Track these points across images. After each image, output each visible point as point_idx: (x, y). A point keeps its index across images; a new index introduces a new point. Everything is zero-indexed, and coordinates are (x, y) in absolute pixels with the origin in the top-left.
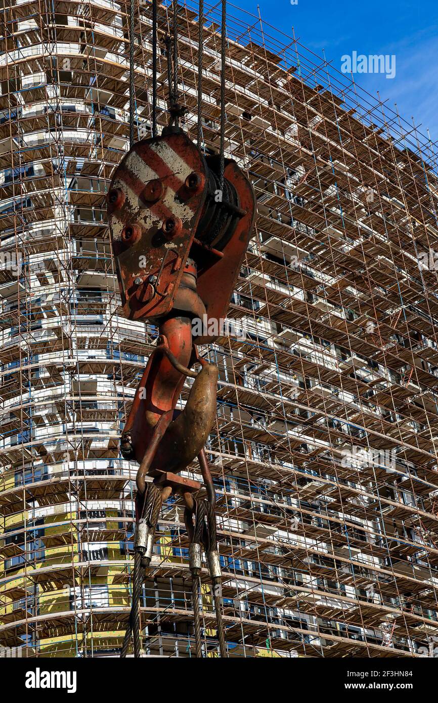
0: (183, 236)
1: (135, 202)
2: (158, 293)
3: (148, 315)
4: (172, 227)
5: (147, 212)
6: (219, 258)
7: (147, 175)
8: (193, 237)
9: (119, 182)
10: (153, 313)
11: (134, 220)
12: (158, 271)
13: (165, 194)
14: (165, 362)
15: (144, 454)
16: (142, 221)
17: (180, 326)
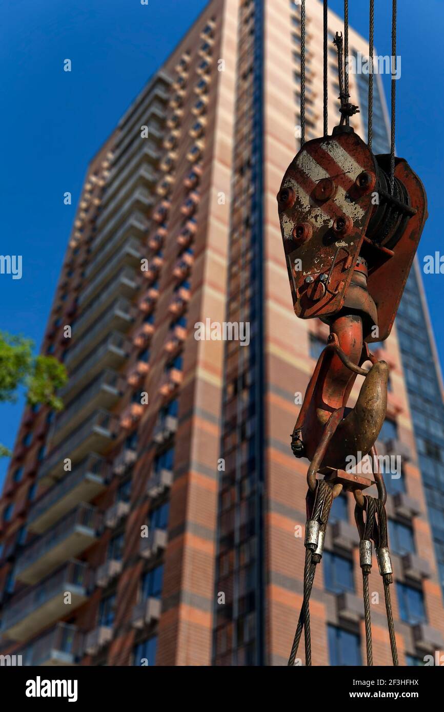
0: (354, 234)
1: (306, 201)
2: (329, 291)
3: (319, 313)
4: (342, 226)
5: (318, 211)
6: (389, 256)
7: (318, 174)
8: (363, 236)
9: (290, 181)
10: (324, 311)
11: (305, 219)
12: (329, 270)
13: (335, 193)
14: (336, 360)
15: (314, 451)
16: (313, 220)
17: (351, 324)
